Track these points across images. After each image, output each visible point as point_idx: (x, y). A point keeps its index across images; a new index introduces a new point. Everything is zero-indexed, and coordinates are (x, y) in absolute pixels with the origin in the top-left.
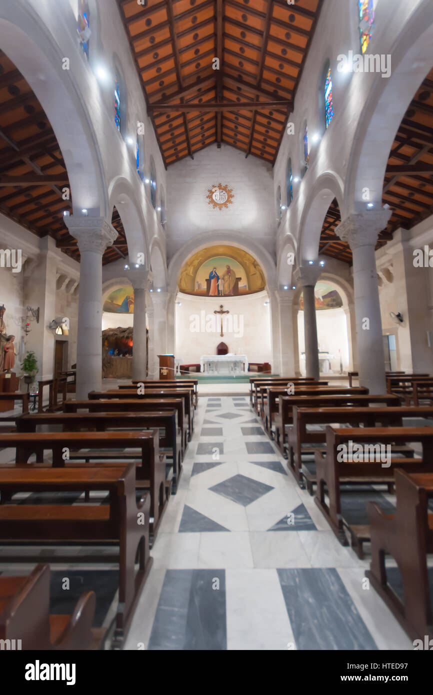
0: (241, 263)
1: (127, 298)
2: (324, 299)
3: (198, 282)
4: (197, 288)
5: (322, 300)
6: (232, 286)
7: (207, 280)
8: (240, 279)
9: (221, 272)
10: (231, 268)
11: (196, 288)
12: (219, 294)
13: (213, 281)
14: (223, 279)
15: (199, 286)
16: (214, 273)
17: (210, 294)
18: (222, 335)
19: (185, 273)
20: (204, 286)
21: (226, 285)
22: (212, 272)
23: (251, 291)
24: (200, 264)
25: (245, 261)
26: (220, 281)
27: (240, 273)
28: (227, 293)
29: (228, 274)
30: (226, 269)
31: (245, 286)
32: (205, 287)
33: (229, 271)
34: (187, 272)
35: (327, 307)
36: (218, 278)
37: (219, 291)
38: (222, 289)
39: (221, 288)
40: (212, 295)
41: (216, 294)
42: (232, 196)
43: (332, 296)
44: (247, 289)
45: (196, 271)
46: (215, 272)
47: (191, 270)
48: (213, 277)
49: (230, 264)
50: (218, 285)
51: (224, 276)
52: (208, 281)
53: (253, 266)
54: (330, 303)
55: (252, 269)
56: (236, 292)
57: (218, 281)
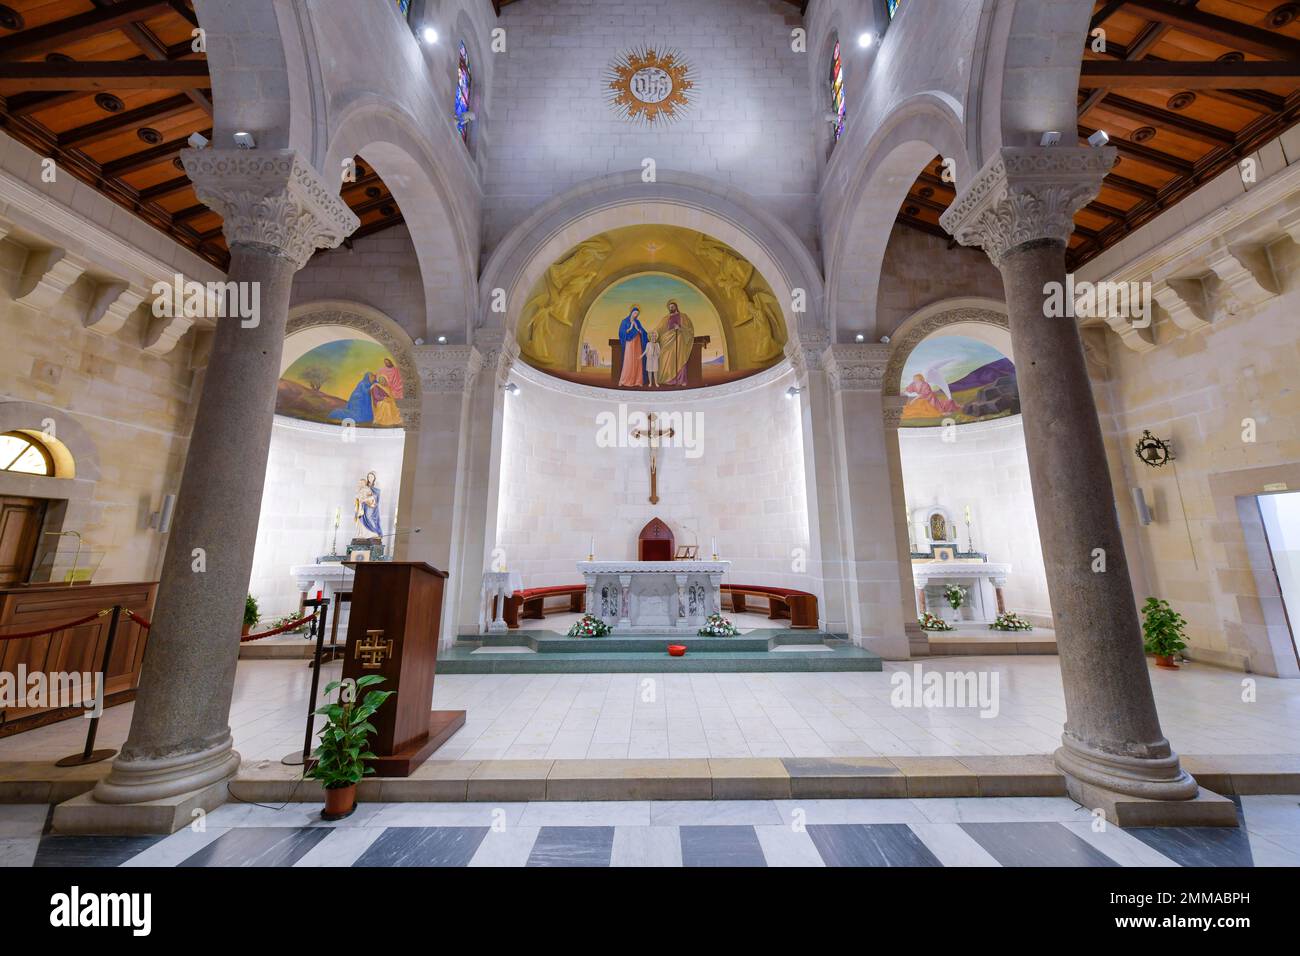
0: (708, 292)
1: (368, 380)
2: (956, 394)
3: (586, 347)
4: (584, 363)
5: (949, 396)
6: (683, 360)
7: (612, 342)
8: (705, 340)
9: (652, 321)
10: (682, 309)
11: (582, 362)
12: (647, 384)
13: (629, 346)
14: (658, 341)
15: (591, 357)
16: (633, 323)
17: (621, 382)
18: (654, 499)
19: (544, 312)
20: (605, 360)
21: (667, 357)
22: (628, 319)
23: (737, 372)
24: (594, 291)
25: (721, 285)
26: (649, 345)
27: (705, 320)
28: (668, 381)
29: (672, 327)
30: (666, 313)
31: (721, 360)
32: (608, 362)
33: (675, 319)
34: (551, 309)
35: (966, 418)
36: (644, 339)
37: (645, 373)
38: (655, 370)
39: (652, 367)
40: (628, 385)
41: (639, 382)
42: (686, 85)
43: (984, 383)
44: (727, 368)
45: (580, 313)
46: (637, 322)
47: (565, 307)
48: (631, 333)
49: (676, 297)
50: (645, 358)
51: (661, 332)
52: (617, 346)
53: (744, 297)
54: (977, 404)
55: (741, 308)
56: (693, 376)
57: (644, 348)
